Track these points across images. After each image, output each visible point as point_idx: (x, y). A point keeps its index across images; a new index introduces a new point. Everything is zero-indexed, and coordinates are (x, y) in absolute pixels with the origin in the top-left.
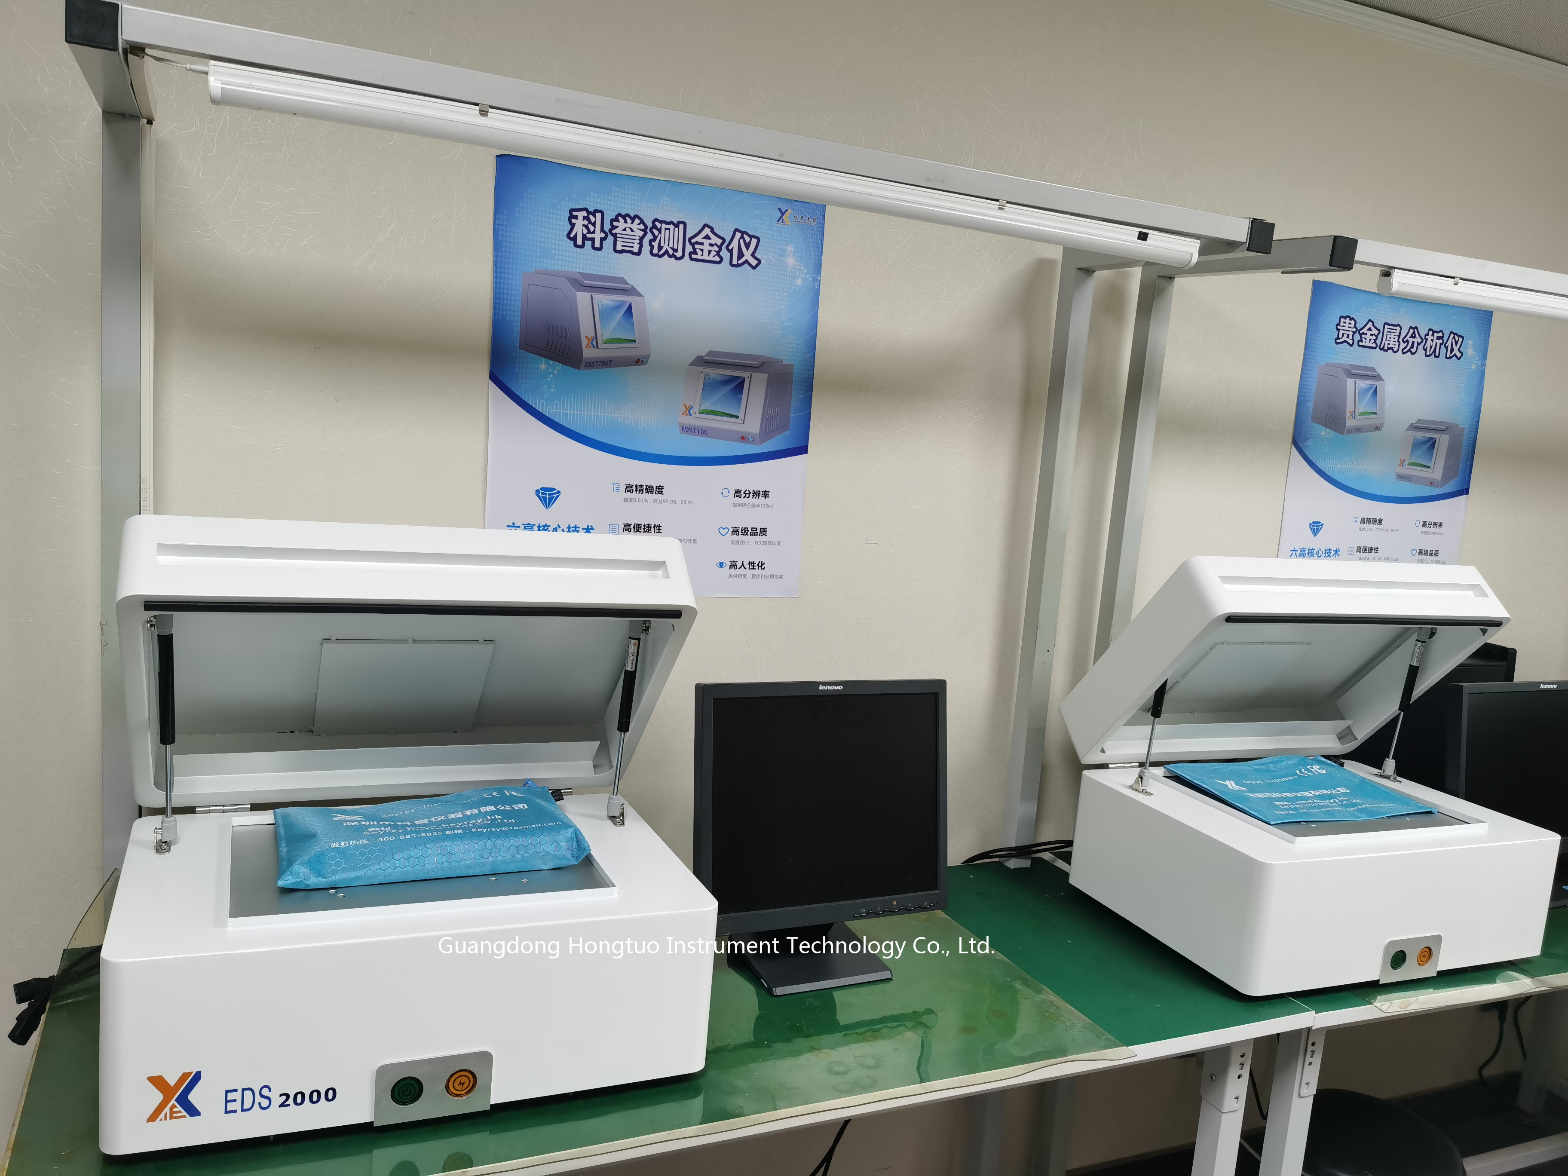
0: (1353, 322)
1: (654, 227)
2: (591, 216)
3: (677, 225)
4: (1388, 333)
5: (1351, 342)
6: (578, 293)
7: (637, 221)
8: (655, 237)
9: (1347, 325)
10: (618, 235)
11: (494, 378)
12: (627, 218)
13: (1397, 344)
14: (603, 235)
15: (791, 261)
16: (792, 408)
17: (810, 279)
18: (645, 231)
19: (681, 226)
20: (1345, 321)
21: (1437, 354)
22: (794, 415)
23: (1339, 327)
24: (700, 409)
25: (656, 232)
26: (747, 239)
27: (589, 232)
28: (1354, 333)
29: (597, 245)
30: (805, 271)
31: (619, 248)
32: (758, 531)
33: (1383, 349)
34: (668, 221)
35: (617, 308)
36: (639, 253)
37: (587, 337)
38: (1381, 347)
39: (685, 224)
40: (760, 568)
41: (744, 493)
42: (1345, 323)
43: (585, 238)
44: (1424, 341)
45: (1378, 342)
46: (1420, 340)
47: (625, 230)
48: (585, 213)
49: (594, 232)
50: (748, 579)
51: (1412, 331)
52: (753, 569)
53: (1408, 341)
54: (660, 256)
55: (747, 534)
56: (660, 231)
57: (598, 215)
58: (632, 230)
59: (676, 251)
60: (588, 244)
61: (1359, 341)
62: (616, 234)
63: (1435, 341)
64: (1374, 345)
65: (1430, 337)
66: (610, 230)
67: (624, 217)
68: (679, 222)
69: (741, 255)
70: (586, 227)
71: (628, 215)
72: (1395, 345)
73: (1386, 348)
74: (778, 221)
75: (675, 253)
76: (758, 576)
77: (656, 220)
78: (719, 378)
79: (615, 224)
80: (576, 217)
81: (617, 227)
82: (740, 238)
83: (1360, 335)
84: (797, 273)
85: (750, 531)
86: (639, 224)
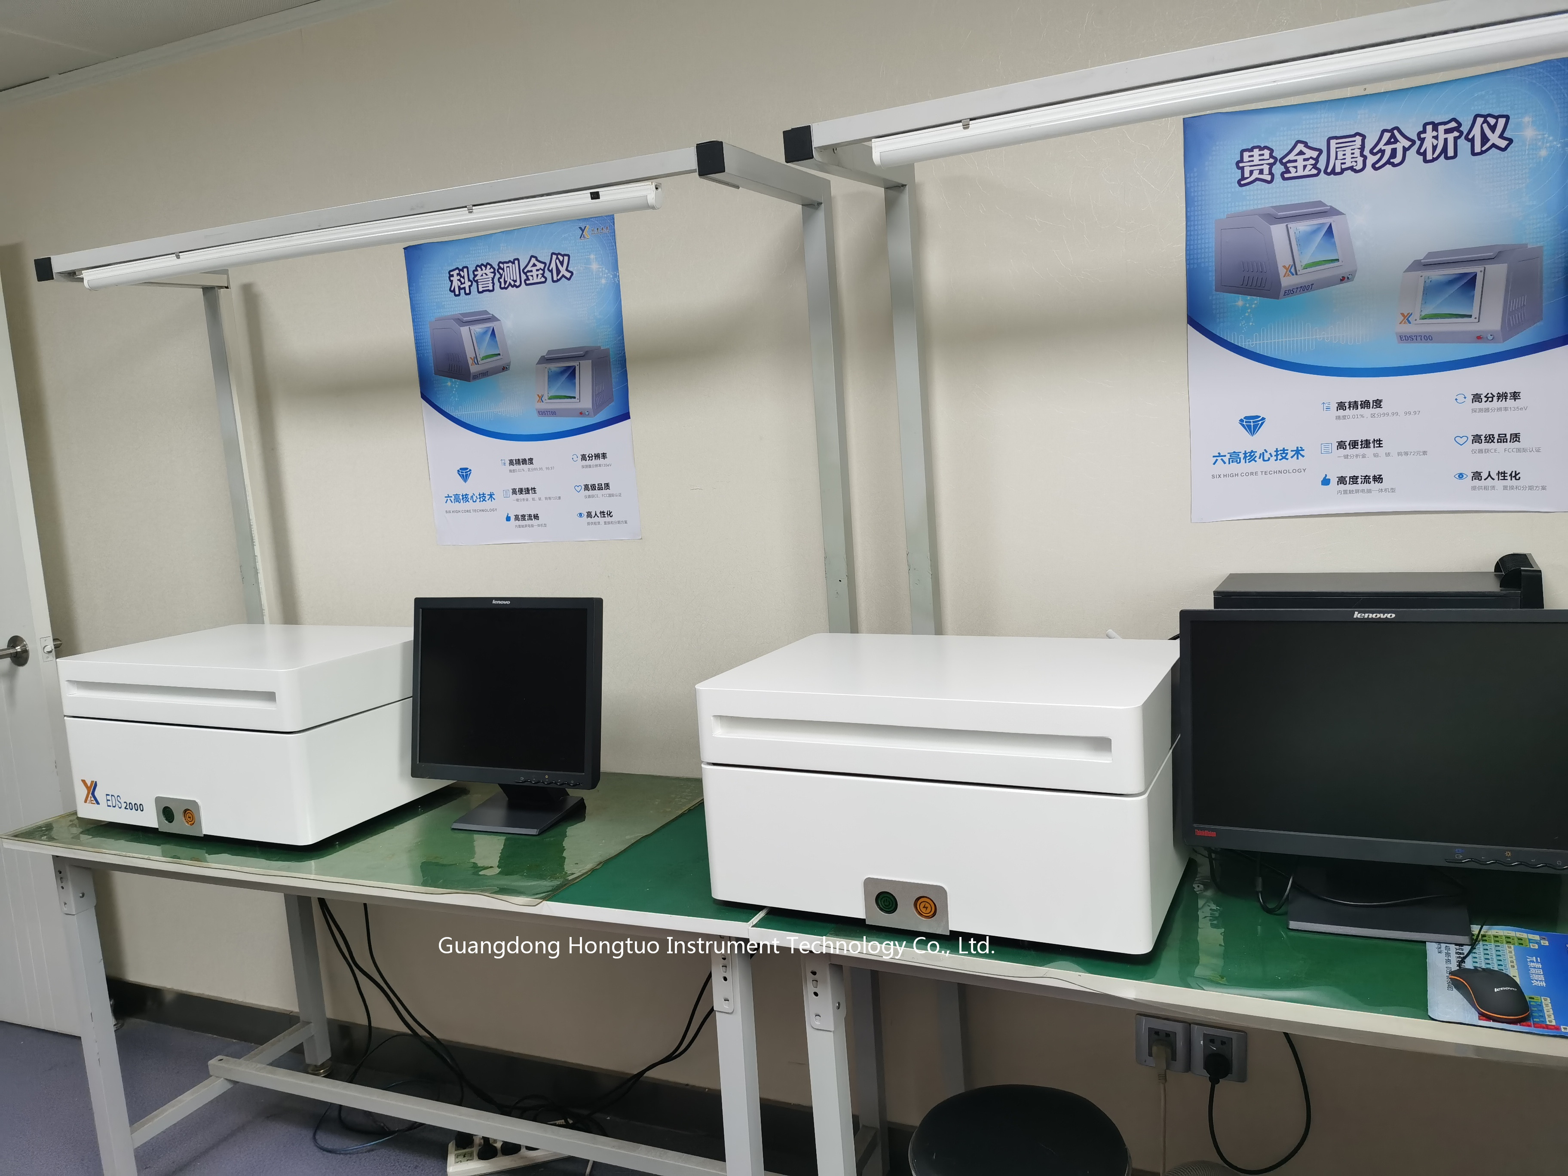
0: (1266, 153)
1: (500, 268)
2: (461, 272)
3: (513, 263)
4: (1338, 150)
5: (1269, 178)
6: (462, 329)
7: (489, 267)
8: (501, 275)
9: (1256, 160)
10: (479, 281)
11: (424, 397)
12: (483, 267)
13: (1360, 160)
14: (470, 283)
15: (595, 266)
16: (614, 384)
17: (611, 276)
18: (494, 272)
19: (516, 262)
20: (1251, 154)
21: (1451, 153)
22: (616, 389)
23: (1241, 165)
24: (548, 396)
25: (501, 271)
26: (561, 258)
27: (462, 284)
28: (1271, 165)
29: (468, 291)
30: (607, 271)
31: (481, 290)
32: (603, 486)
33: (1333, 172)
34: (507, 261)
35: (485, 333)
36: (493, 290)
37: (471, 358)
38: (1329, 170)
39: (518, 260)
40: (609, 516)
41: (588, 456)
42: (1252, 156)
43: (460, 289)
44: (1418, 143)
45: (1322, 165)
46: (1407, 144)
47: (482, 275)
48: (457, 271)
49: (464, 283)
50: (602, 527)
51: (1387, 136)
52: (604, 517)
53: (1382, 152)
54: (506, 288)
55: (595, 489)
56: (503, 269)
57: (465, 270)
58: (486, 274)
59: (515, 281)
60: (462, 291)
61: (1282, 174)
62: (477, 280)
63: (1442, 136)
64: (1314, 172)
65: (1430, 132)
66: (474, 278)
67: (480, 266)
68: (515, 260)
69: (558, 272)
70: (459, 280)
71: (482, 265)
72: (1356, 162)
73: (1338, 170)
74: (580, 238)
75: (515, 283)
76: (609, 523)
77: (500, 262)
78: (557, 370)
79: (476, 273)
80: (452, 276)
81: (477, 275)
82: (556, 259)
83: (1285, 165)
84: (601, 274)
85: (597, 486)
86: (490, 269)
